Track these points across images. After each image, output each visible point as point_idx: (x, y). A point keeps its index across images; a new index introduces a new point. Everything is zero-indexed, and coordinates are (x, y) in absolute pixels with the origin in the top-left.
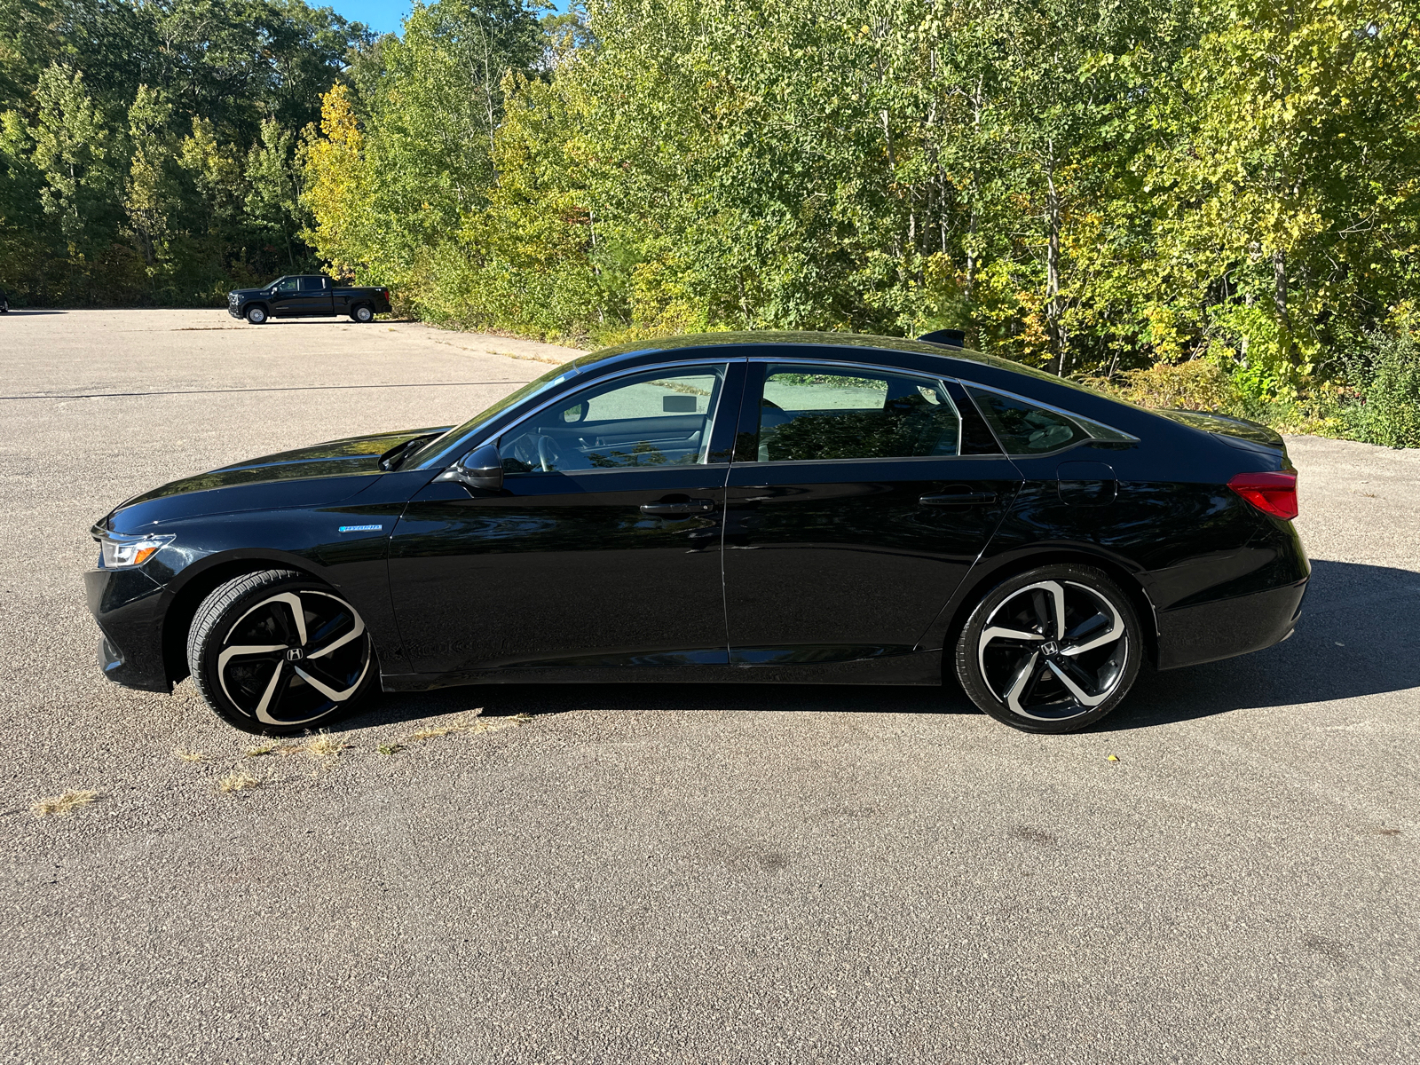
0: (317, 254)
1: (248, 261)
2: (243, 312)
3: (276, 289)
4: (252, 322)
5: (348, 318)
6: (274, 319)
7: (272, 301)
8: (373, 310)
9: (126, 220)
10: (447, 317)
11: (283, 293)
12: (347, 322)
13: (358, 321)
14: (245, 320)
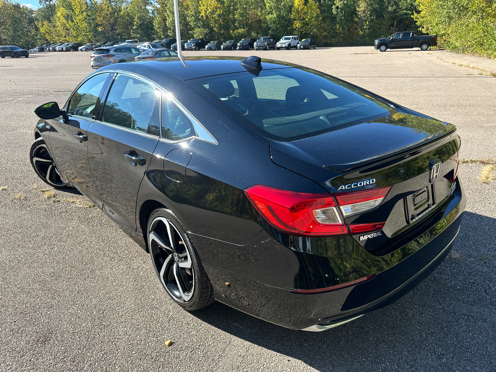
0: (417, 23)
1: (396, 27)
2: (378, 47)
3: (392, 38)
4: (381, 51)
5: (419, 49)
6: (389, 50)
7: (389, 43)
8: (429, 45)
9: (356, 15)
10: (455, 47)
11: (395, 40)
12: (418, 50)
13: (422, 50)
14: (379, 50)
